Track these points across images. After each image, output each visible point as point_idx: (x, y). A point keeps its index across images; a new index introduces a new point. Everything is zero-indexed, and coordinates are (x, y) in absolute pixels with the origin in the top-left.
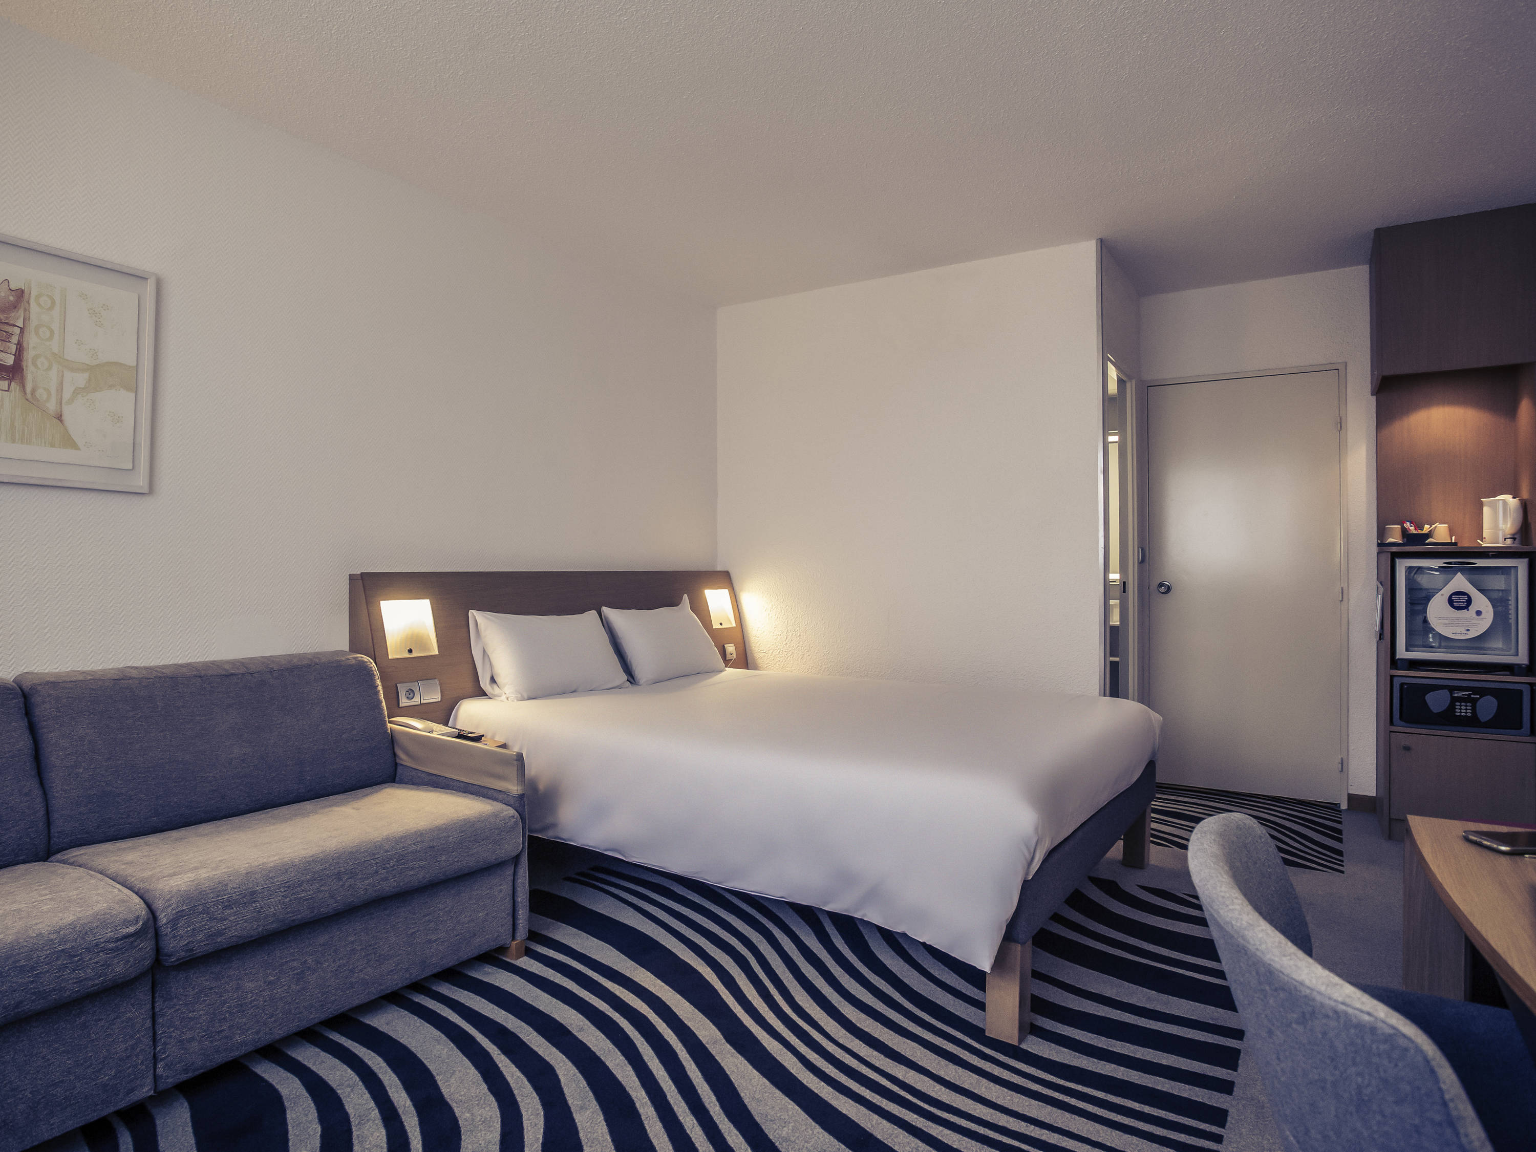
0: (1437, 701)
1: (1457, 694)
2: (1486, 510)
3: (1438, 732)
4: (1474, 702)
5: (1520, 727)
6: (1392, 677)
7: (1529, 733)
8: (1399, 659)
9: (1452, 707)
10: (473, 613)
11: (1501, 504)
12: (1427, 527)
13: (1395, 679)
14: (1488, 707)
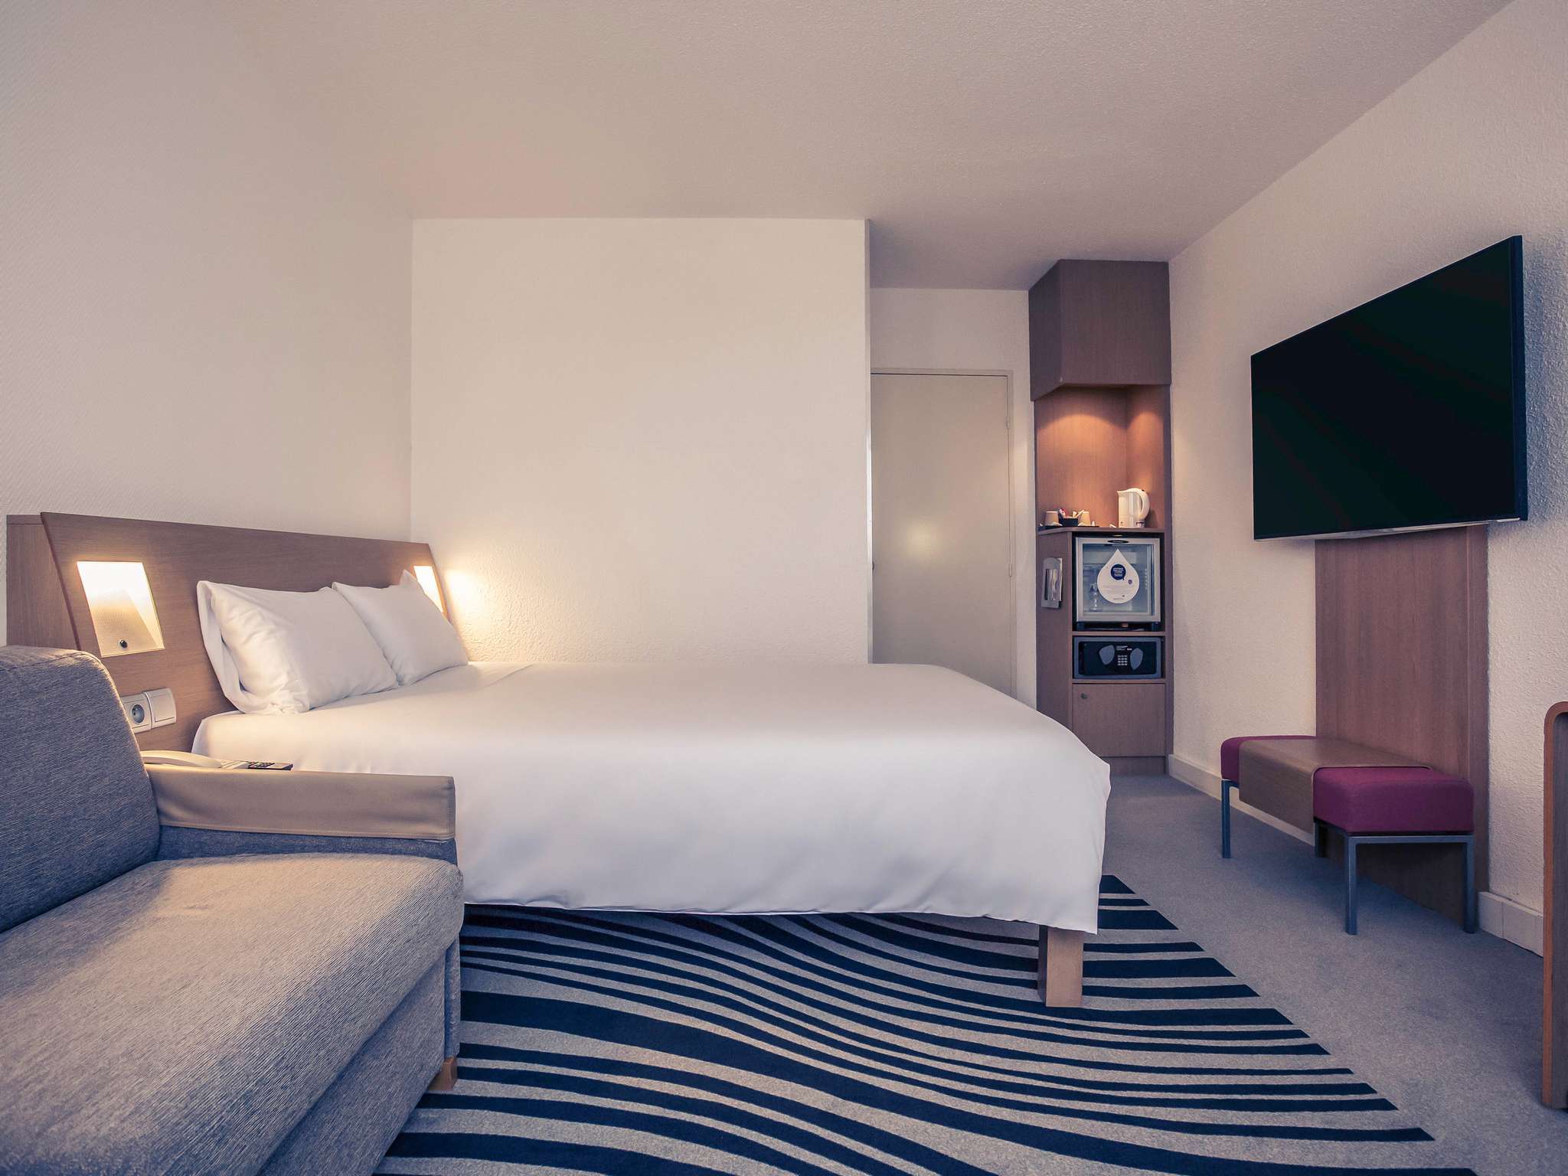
0: (1107, 655)
1: (1119, 648)
2: (1121, 501)
3: (1109, 681)
4: (1128, 653)
5: (1154, 672)
6: (1074, 636)
7: (1160, 676)
8: (1079, 622)
9: (1115, 660)
10: (201, 585)
11: (1131, 495)
12: (1075, 513)
13: (1076, 639)
14: (1137, 657)
